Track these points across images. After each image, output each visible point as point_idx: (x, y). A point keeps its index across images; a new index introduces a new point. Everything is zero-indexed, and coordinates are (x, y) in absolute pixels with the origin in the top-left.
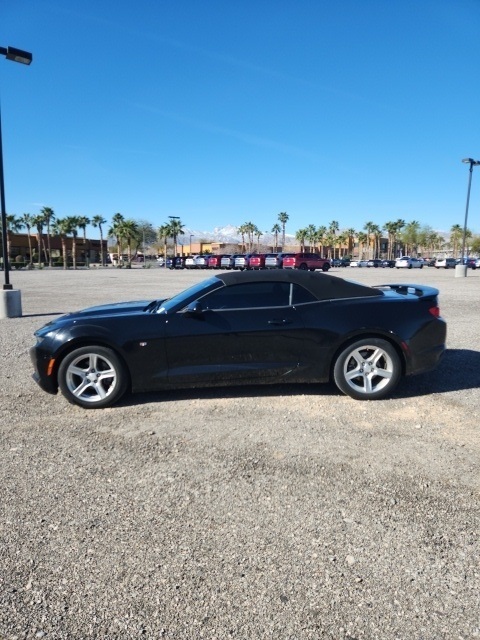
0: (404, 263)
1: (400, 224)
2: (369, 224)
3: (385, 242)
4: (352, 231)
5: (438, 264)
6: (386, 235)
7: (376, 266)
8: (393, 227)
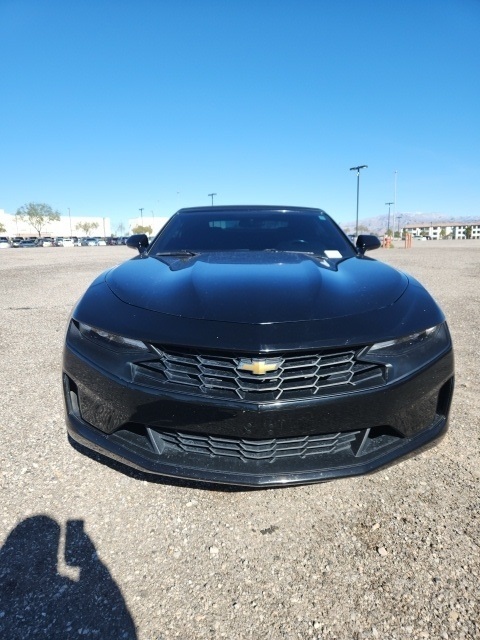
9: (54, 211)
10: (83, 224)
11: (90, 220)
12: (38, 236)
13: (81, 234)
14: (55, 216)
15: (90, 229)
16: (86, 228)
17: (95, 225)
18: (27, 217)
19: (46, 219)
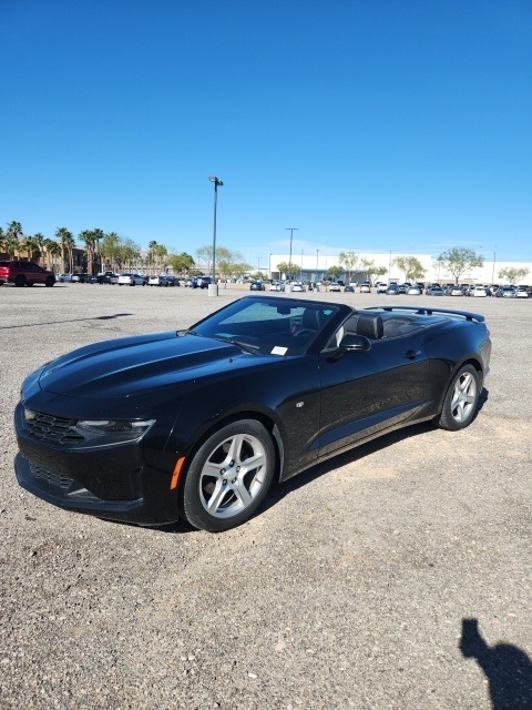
0: (127, 280)
1: (98, 234)
2: (63, 230)
3: (79, 254)
4: (39, 237)
5: (151, 281)
6: (80, 245)
7: (82, 281)
8: (91, 237)
9: (477, 256)
10: (508, 271)
11: (518, 266)
12: (454, 283)
13: (505, 282)
14: (478, 262)
15: (516, 277)
16: (511, 275)
17: (523, 273)
18: (447, 263)
19: (467, 265)
